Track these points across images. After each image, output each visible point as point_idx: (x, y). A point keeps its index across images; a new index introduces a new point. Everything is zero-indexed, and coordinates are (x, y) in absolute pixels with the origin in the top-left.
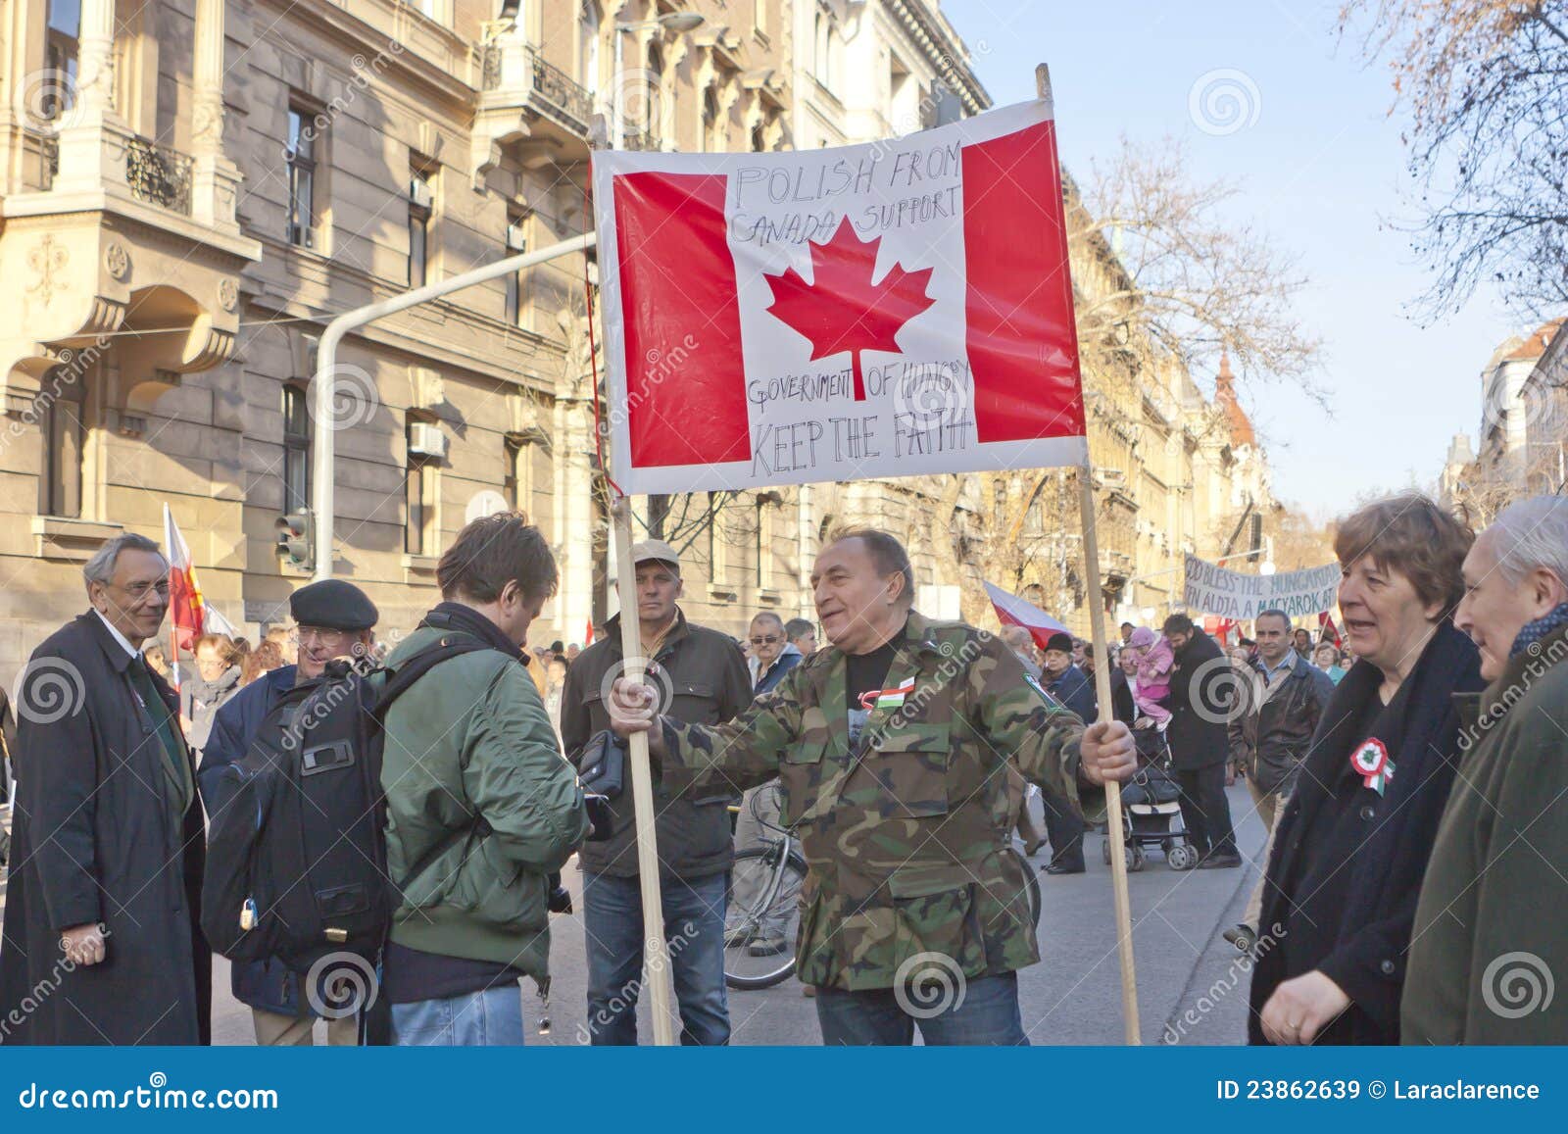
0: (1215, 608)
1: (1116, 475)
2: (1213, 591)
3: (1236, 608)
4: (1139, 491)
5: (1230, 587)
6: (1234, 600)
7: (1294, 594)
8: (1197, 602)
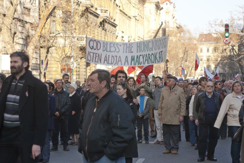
0: (110, 62)
1: (106, 11)
2: (108, 53)
3: (121, 60)
4: (118, 18)
5: (117, 50)
6: (120, 57)
7: (147, 53)
8: (100, 60)
